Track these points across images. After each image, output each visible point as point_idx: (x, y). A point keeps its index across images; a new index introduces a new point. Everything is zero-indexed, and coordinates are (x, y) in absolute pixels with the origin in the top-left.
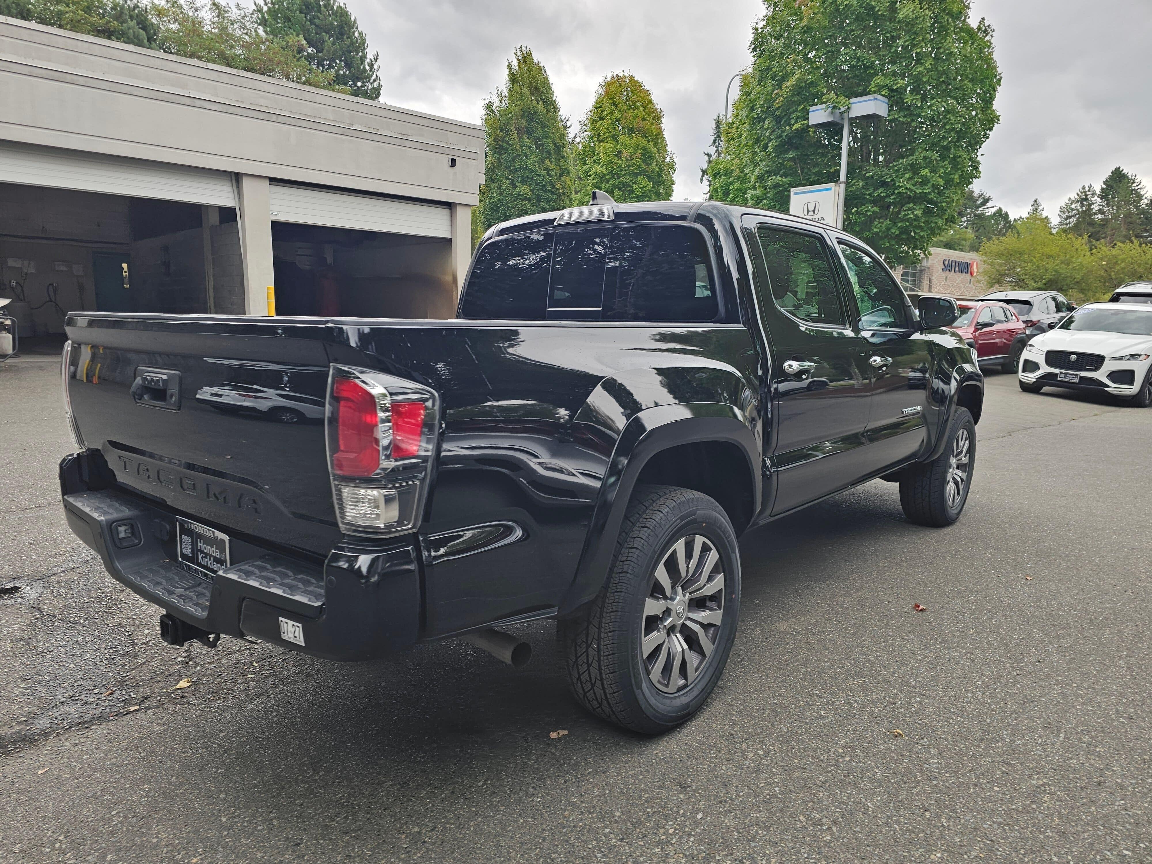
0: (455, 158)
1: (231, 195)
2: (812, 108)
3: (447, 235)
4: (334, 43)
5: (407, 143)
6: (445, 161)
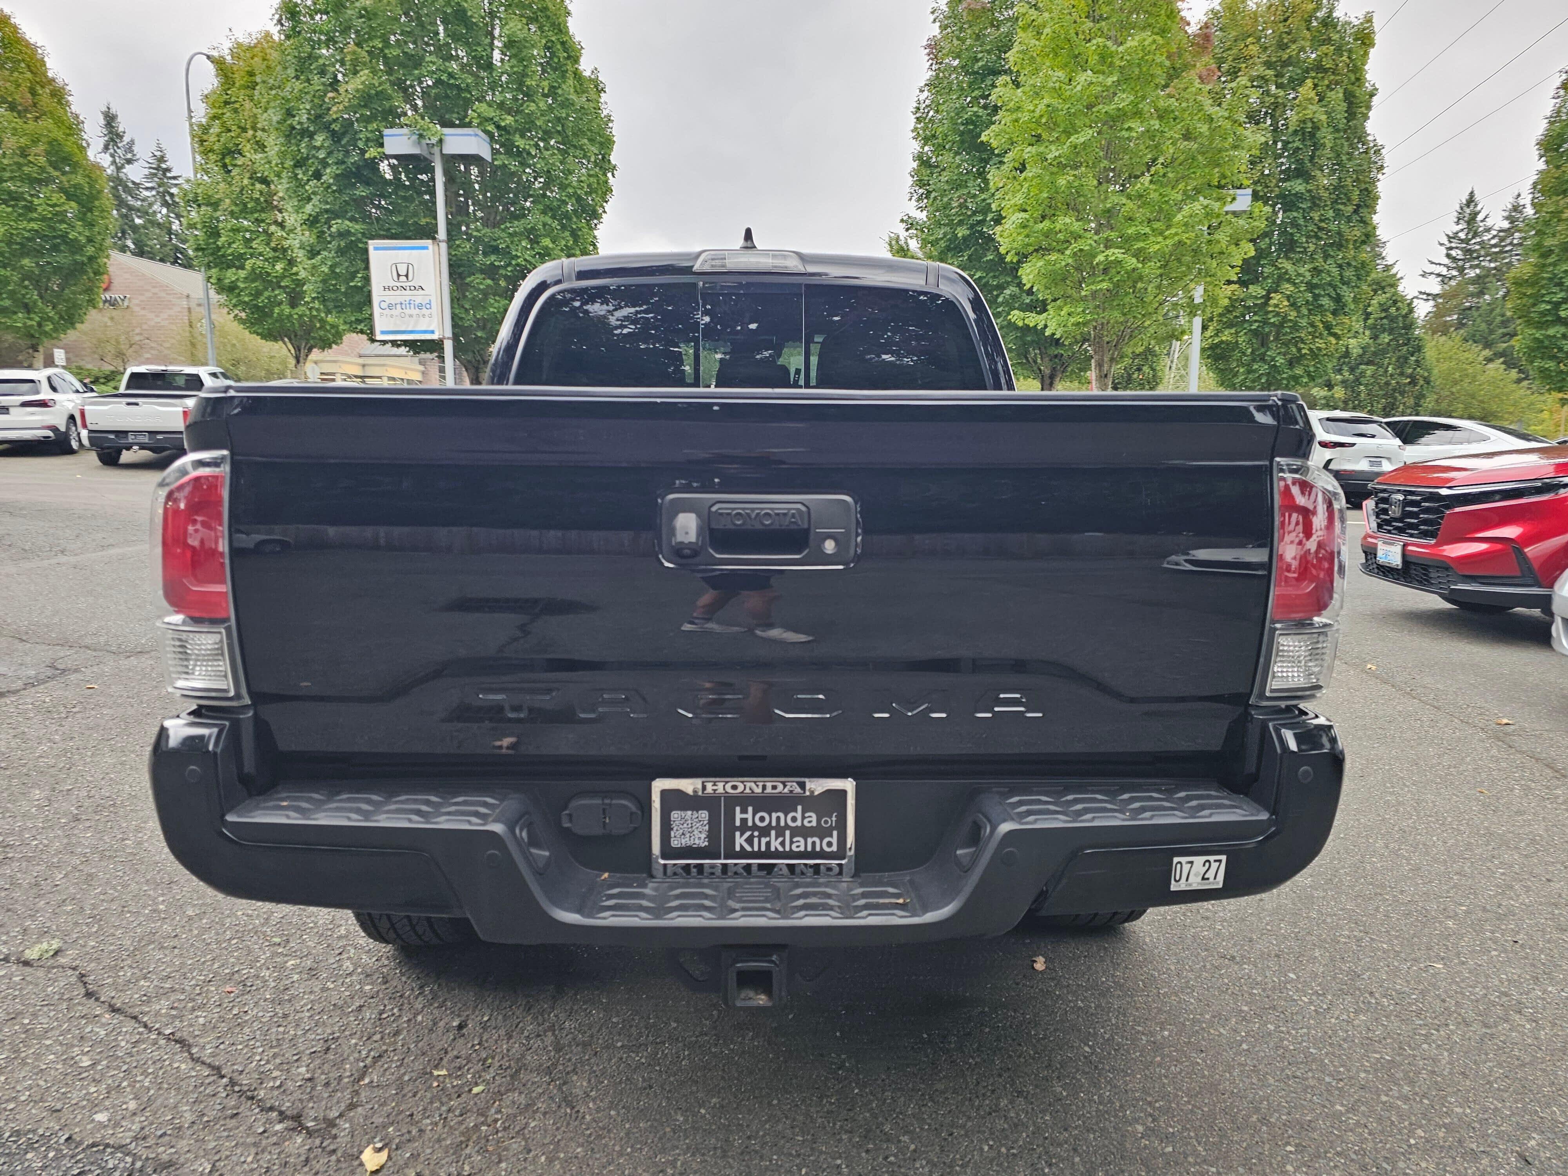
2: (388, 131)
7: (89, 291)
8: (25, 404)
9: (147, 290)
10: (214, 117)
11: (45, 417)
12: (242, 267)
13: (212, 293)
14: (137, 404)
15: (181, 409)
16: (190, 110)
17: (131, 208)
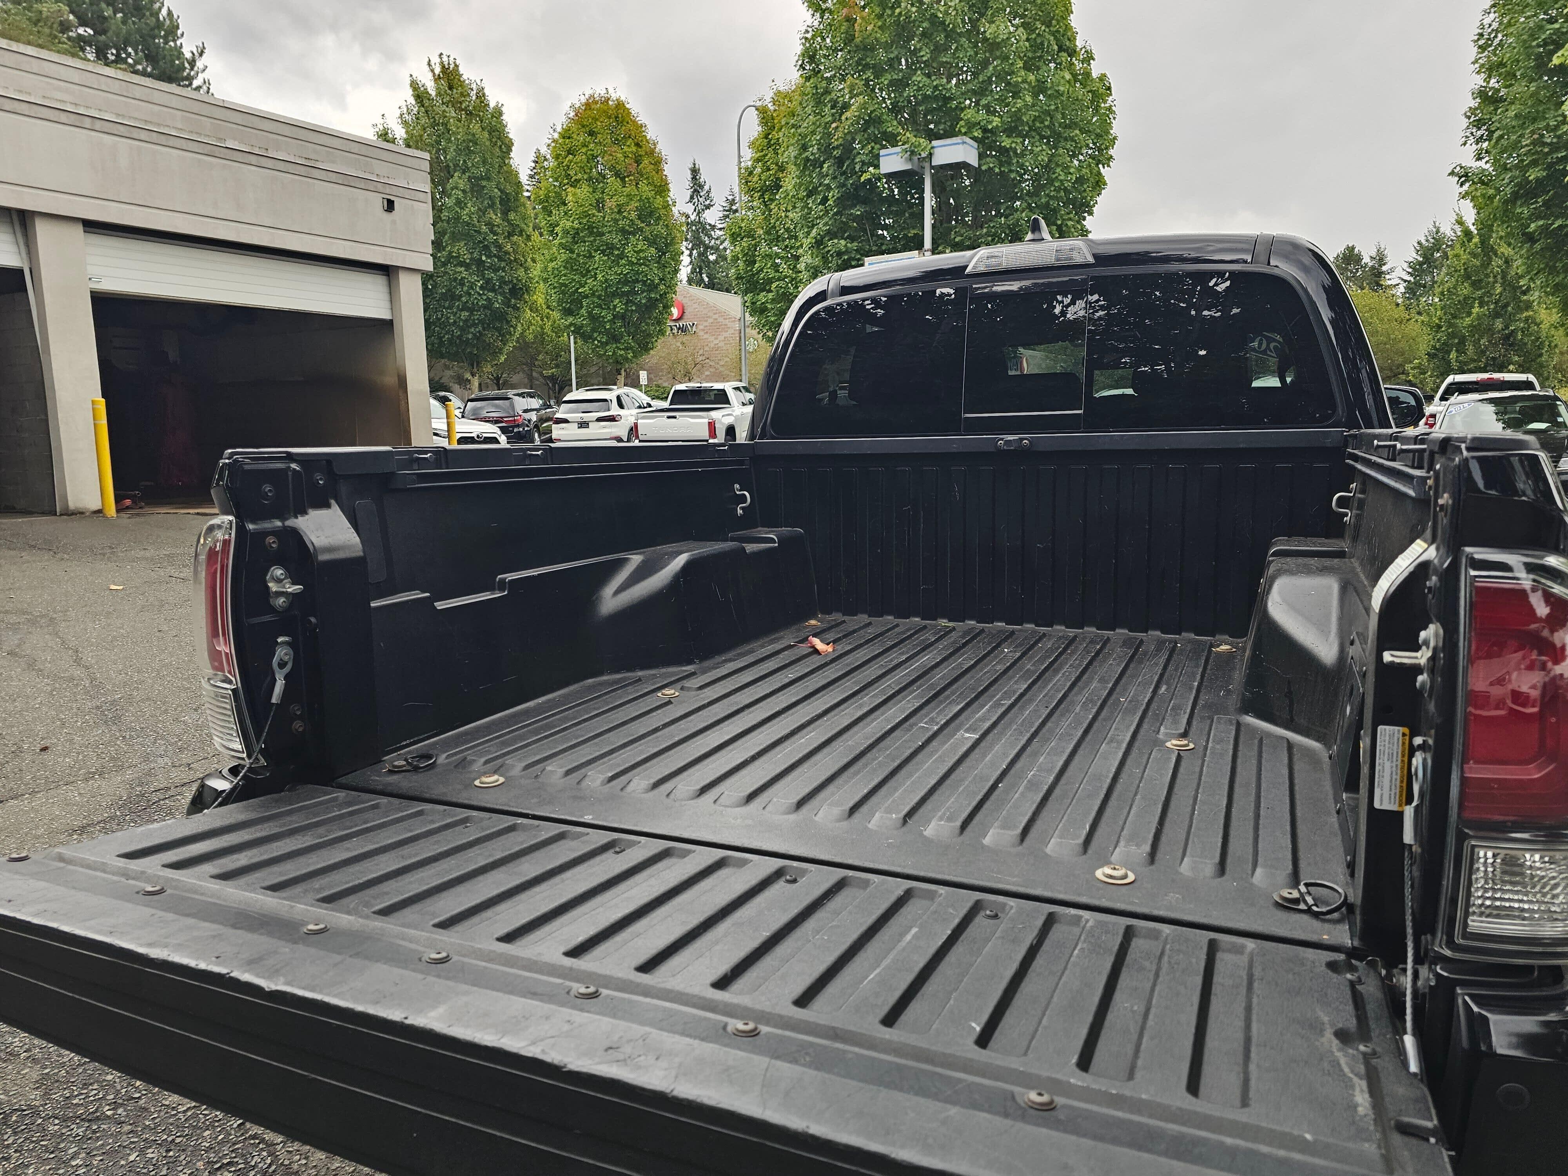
0: (392, 198)
1: (12, 248)
2: (882, 152)
3: (385, 315)
4: (124, 22)
5: (316, 173)
6: (377, 202)
7: (659, 323)
8: (599, 420)
9: (709, 317)
10: (758, 160)
11: (613, 430)
12: (770, 291)
13: (747, 314)
14: (675, 417)
15: (706, 421)
16: (739, 156)
17: (707, 247)
